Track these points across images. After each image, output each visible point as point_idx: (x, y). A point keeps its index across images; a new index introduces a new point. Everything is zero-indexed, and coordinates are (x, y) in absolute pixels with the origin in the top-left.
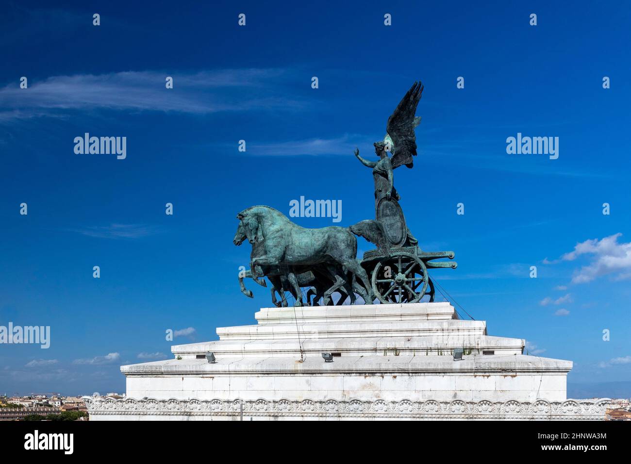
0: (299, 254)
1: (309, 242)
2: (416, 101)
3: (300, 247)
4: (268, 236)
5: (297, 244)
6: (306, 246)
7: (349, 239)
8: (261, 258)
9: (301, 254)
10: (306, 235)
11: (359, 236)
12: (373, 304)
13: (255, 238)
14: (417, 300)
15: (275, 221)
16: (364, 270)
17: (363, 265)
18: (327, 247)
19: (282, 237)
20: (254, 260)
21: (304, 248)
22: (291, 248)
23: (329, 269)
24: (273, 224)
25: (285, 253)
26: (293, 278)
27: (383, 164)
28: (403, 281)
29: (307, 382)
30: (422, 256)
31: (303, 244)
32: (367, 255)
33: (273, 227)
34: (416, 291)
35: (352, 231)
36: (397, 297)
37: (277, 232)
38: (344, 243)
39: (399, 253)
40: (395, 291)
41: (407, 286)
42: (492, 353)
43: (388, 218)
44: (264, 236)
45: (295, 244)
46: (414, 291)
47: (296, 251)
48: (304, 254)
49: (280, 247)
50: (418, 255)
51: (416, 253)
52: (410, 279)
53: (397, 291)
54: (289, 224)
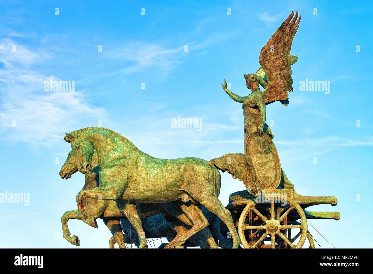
2: (293, 33)
6: (154, 179)
10: (157, 165)
11: (223, 171)
15: (116, 147)
17: (229, 208)
18: (183, 181)
19: (125, 166)
21: (153, 180)
24: (114, 150)
25: (126, 187)
26: (135, 218)
28: (276, 229)
33: (114, 153)
35: (215, 165)
37: (119, 159)
38: (204, 177)
45: (141, 175)
48: (153, 188)
49: (120, 177)
50: (294, 199)
51: (292, 196)
54: (135, 151)
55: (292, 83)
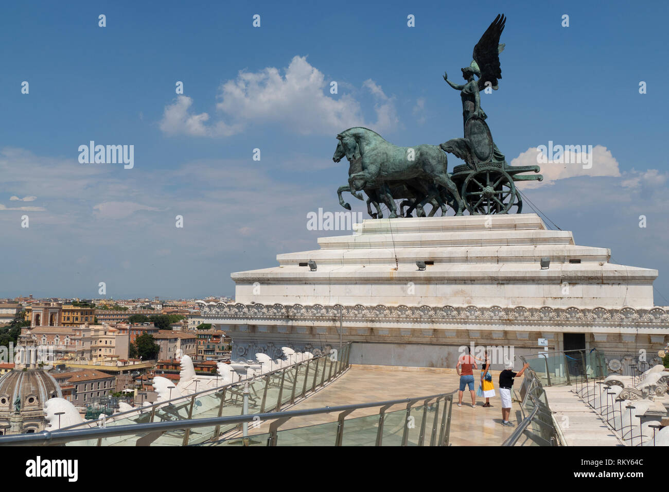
0: (393, 170)
1: (403, 159)
2: (500, 31)
3: (394, 164)
4: (365, 154)
5: (392, 160)
6: (400, 163)
7: (440, 155)
8: (359, 174)
9: (396, 170)
10: (400, 153)
11: (449, 153)
12: (463, 215)
13: (353, 156)
14: (505, 211)
16: (454, 184)
17: (453, 179)
18: (420, 164)
19: (378, 155)
20: (352, 175)
22: (386, 165)
23: (421, 183)
24: (369, 143)
25: (380, 170)
27: (470, 87)
28: (491, 194)
29: (402, 289)
30: (509, 170)
31: (397, 161)
32: (457, 169)
33: (370, 146)
34: (504, 202)
35: (442, 148)
36: (486, 208)
37: (373, 150)
38: (435, 159)
39: (487, 168)
40: (484, 202)
41: (495, 198)
42: (579, 261)
43: (475, 135)
44: (361, 154)
45: (390, 161)
46: (502, 202)
47: (391, 167)
48: (399, 170)
49: (376, 164)
50: (505, 169)
51: (503, 167)
52: (497, 192)
53: (486, 202)
55: (501, 72)
